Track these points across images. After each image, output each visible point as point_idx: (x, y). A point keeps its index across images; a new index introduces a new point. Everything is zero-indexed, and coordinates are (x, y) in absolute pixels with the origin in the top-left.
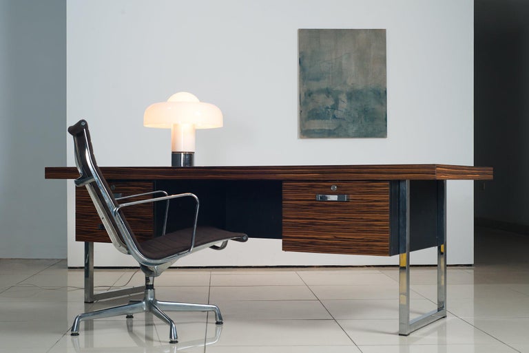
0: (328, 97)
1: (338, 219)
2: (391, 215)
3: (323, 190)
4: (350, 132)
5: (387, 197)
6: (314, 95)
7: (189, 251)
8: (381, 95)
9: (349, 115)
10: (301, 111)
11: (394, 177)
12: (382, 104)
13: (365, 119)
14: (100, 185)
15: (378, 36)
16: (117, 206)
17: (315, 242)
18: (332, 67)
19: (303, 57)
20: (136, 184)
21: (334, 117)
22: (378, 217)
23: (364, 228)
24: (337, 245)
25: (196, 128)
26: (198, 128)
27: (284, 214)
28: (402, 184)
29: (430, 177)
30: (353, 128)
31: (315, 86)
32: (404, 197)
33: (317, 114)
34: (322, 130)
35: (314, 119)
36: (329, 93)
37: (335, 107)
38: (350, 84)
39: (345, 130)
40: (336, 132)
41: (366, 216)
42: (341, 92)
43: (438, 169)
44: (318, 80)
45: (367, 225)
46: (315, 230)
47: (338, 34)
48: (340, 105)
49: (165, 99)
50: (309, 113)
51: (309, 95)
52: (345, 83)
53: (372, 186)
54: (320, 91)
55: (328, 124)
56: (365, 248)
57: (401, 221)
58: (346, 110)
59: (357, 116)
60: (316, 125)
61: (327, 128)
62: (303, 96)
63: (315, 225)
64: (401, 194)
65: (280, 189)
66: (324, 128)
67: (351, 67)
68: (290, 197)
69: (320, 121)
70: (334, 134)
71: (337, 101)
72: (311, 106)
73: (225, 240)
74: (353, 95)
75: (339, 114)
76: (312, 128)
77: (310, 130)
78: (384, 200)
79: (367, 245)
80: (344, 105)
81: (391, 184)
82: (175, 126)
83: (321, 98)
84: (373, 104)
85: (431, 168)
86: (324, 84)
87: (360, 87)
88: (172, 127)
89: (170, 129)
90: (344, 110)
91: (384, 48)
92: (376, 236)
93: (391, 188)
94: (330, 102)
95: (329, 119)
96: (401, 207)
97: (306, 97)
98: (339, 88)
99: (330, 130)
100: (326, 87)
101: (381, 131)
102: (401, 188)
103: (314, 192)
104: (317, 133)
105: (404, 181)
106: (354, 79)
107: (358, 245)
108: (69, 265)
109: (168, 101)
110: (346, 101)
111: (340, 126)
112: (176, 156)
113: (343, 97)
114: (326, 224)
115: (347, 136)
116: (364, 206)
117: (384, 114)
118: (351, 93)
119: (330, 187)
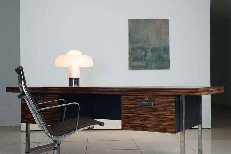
0: (142, 51)
1: (149, 114)
2: (176, 113)
3: (142, 100)
4: (153, 67)
5: (174, 104)
6: (136, 50)
7: (75, 132)
8: (167, 50)
9: (152, 59)
10: (130, 58)
11: (177, 94)
12: (167, 54)
13: (160, 61)
14: (29, 99)
15: (166, 22)
16: (38, 110)
17: (137, 125)
18: (144, 37)
19: (131, 32)
20: (50, 95)
21: (145, 60)
22: (169, 114)
23: (162, 119)
24: (149, 127)
25: (80, 66)
26: (81, 67)
27: (122, 111)
28: (181, 97)
29: (196, 94)
30: (154, 65)
31: (136, 46)
32: (182, 103)
33: (137, 59)
34: (139, 66)
35: (136, 61)
36: (143, 49)
37: (145, 55)
38: (152, 45)
39: (150, 66)
40: (146, 67)
41: (163, 113)
42: (148, 48)
43: (200, 90)
44: (137, 43)
45: (164, 118)
46: (138, 119)
47: (147, 21)
48: (147, 55)
49: (65, 53)
50: (133, 58)
51: (134, 50)
52: (150, 44)
53: (166, 98)
54: (138, 48)
55: (143, 63)
56: (163, 129)
57: (180, 115)
58: (150, 56)
59: (156, 59)
60: (137, 63)
61: (142, 65)
62: (131, 50)
63: (137, 117)
64: (180, 102)
65: (120, 99)
66: (140, 65)
67: (152, 36)
68: (125, 103)
69: (138, 62)
70: (145, 68)
71: (146, 52)
72: (134, 55)
73: (93, 126)
74: (153, 50)
75: (147, 58)
76: (135, 65)
77: (134, 66)
78: (172, 105)
79: (164, 128)
80: (150, 54)
81: (175, 98)
82: (70, 66)
83: (139, 51)
84: (163, 54)
85: (196, 90)
86: (140, 45)
87: (157, 46)
88: (69, 66)
89: (68, 67)
90: (150, 57)
91: (168, 28)
92: (168, 123)
93: (175, 99)
94: (143, 53)
95: (143, 61)
96: (180, 108)
97: (132, 51)
98: (147, 47)
99: (143, 66)
100: (141, 46)
101: (167, 66)
102: (180, 99)
103: (137, 101)
104: (137, 67)
105: (182, 96)
106: (154, 42)
107: (159, 128)
108: (22, 130)
109: (67, 54)
110: (150, 52)
111: (148, 64)
112: (70, 80)
113: (149, 51)
114: (143, 117)
115: (151, 69)
116: (162, 108)
117: (168, 58)
118: (153, 49)
119: (145, 98)
